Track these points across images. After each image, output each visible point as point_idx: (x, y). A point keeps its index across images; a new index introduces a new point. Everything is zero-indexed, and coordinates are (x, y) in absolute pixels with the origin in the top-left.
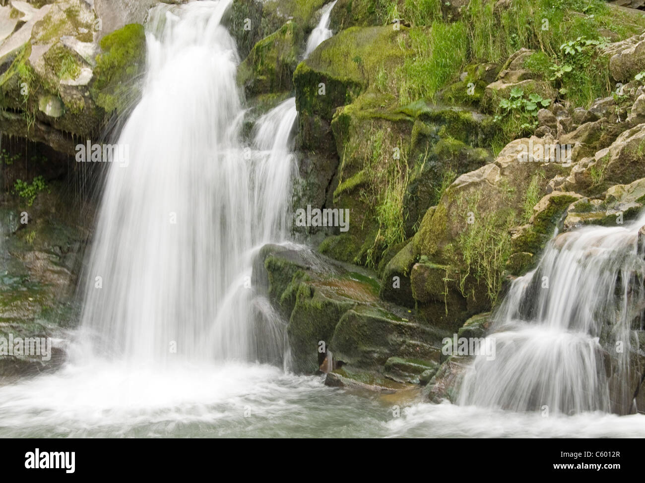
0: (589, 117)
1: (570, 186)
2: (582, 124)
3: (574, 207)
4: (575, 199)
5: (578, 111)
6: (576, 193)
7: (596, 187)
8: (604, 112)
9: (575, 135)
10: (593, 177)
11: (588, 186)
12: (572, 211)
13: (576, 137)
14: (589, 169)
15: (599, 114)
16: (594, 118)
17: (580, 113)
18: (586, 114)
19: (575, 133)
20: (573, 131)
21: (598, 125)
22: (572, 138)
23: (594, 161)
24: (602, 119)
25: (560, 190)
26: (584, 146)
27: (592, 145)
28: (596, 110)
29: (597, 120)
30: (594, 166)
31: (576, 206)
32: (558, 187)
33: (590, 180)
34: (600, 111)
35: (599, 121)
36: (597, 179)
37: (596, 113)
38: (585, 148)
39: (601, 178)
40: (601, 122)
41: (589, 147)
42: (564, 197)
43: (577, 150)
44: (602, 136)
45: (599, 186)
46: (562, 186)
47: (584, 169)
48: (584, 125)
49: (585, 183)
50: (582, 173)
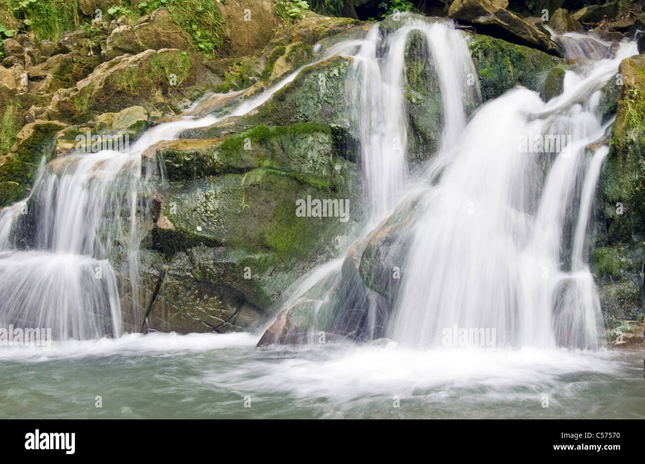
0: (60, 49)
1: (52, 115)
2: (52, 56)
3: (63, 135)
4: (60, 128)
5: (46, 43)
6: (60, 122)
7: (81, 116)
8: (75, 44)
9: (46, 67)
10: (77, 107)
11: (73, 115)
12: (62, 138)
13: (47, 69)
14: (73, 98)
15: (70, 47)
16: (65, 51)
17: (48, 46)
18: (56, 46)
19: (45, 64)
20: (41, 62)
21: (70, 57)
22: (42, 70)
23: (77, 90)
24: (74, 51)
25: (42, 118)
26: (56, 77)
27: (64, 77)
28: (67, 42)
29: (68, 53)
30: (77, 95)
31: (65, 133)
32: (40, 116)
33: (74, 109)
34: (71, 43)
35: (70, 53)
36: (81, 107)
37: (67, 45)
38: (57, 80)
39: (85, 107)
40: (73, 55)
41: (61, 79)
42: (49, 125)
43: (50, 81)
44: (74, 68)
45: (83, 115)
46: (44, 114)
47: (67, 98)
48: (55, 57)
49: (69, 112)
50: (65, 102)
